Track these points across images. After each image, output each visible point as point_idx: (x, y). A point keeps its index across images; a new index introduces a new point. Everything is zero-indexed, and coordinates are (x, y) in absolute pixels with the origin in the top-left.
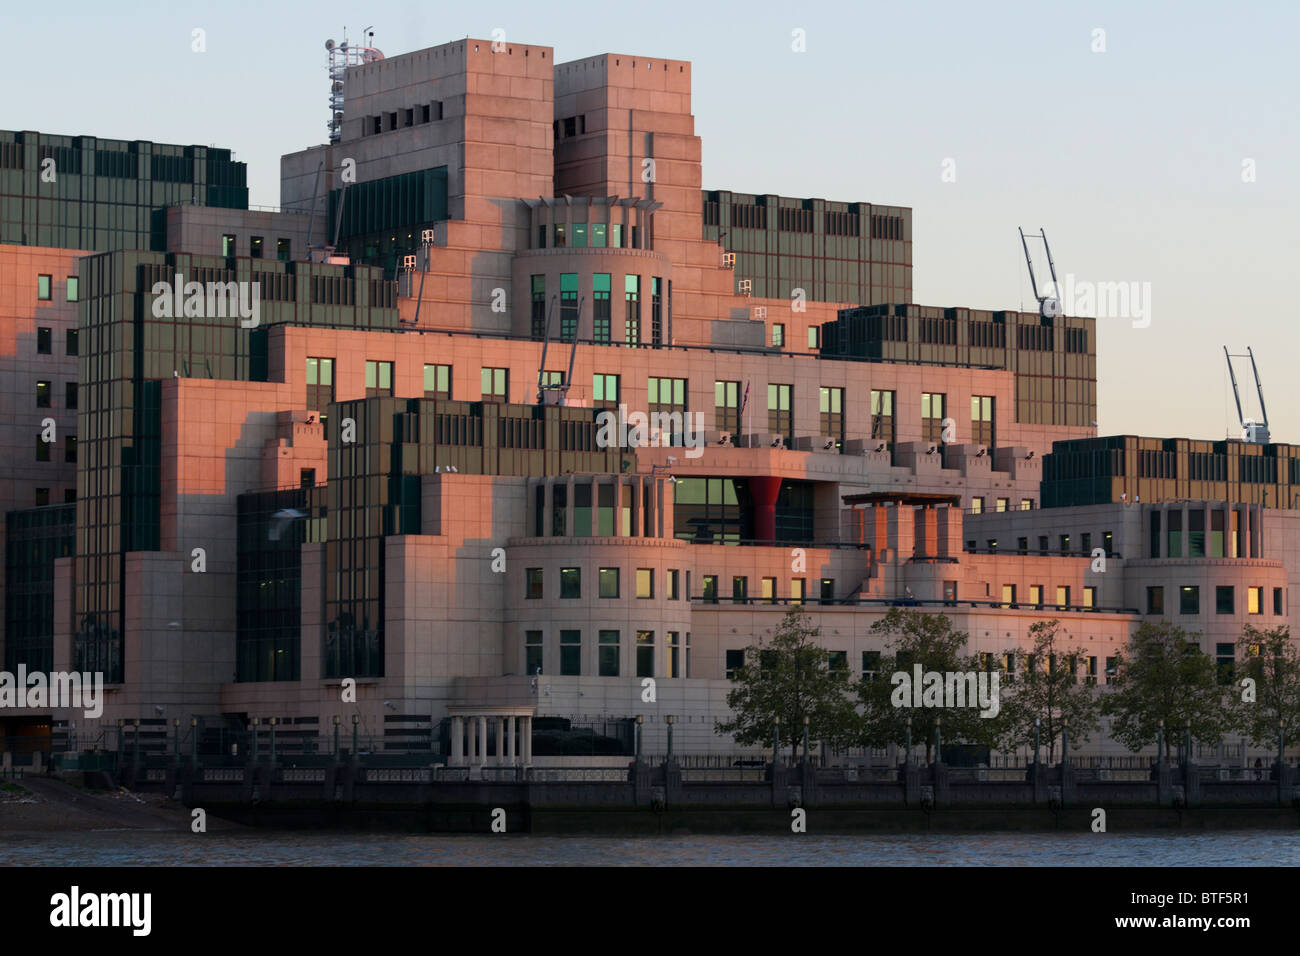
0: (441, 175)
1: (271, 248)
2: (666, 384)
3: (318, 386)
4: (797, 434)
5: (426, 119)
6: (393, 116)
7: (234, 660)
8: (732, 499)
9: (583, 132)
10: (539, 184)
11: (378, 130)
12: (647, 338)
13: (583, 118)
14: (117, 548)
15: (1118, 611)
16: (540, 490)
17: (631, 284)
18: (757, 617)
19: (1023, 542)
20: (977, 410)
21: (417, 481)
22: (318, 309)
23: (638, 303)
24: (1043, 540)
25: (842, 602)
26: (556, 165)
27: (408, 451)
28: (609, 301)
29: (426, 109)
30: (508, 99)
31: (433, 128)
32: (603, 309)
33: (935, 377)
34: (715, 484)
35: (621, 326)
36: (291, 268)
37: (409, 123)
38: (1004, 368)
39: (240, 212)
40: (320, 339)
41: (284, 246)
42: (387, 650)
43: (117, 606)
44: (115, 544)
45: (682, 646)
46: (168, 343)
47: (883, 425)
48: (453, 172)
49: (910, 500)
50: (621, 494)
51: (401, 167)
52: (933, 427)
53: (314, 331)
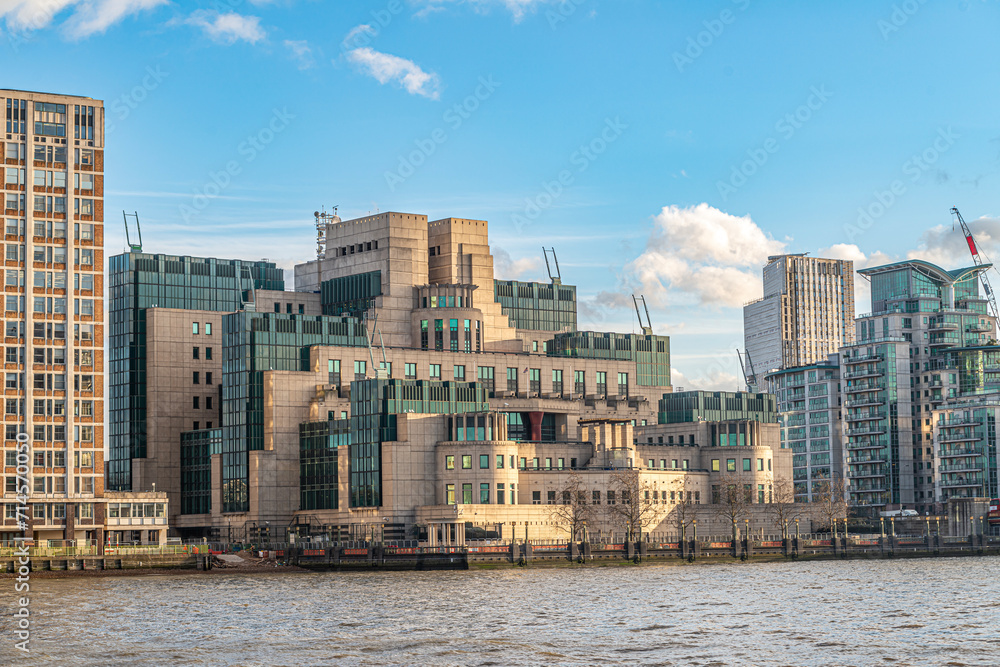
0: (378, 274)
1: (283, 308)
2: (485, 369)
3: (334, 373)
4: (543, 392)
5: (369, 249)
6: (361, 246)
7: (299, 499)
8: (520, 422)
9: (439, 253)
10: (421, 278)
11: (344, 254)
12: (474, 348)
13: (439, 247)
14: (245, 449)
15: (699, 471)
16: (450, 420)
17: (466, 323)
18: (531, 476)
19: (650, 439)
20: (620, 380)
21: (394, 418)
22: (332, 337)
23: (470, 333)
24: (661, 439)
25: (580, 469)
26: (429, 268)
27: (390, 402)
28: (457, 332)
29: (369, 244)
30: (409, 240)
31: (373, 254)
32: (454, 335)
33: (602, 365)
34: (513, 415)
35: (462, 343)
36: (293, 317)
37: (361, 251)
38: (630, 360)
39: (281, 292)
40: (334, 352)
41: (289, 307)
42: (383, 494)
43: (245, 476)
44: (243, 447)
45: (516, 490)
46: (266, 354)
47: (581, 386)
48: (384, 273)
49: (609, 422)
50: (488, 420)
51: (357, 271)
52: (603, 387)
53: (331, 348)
